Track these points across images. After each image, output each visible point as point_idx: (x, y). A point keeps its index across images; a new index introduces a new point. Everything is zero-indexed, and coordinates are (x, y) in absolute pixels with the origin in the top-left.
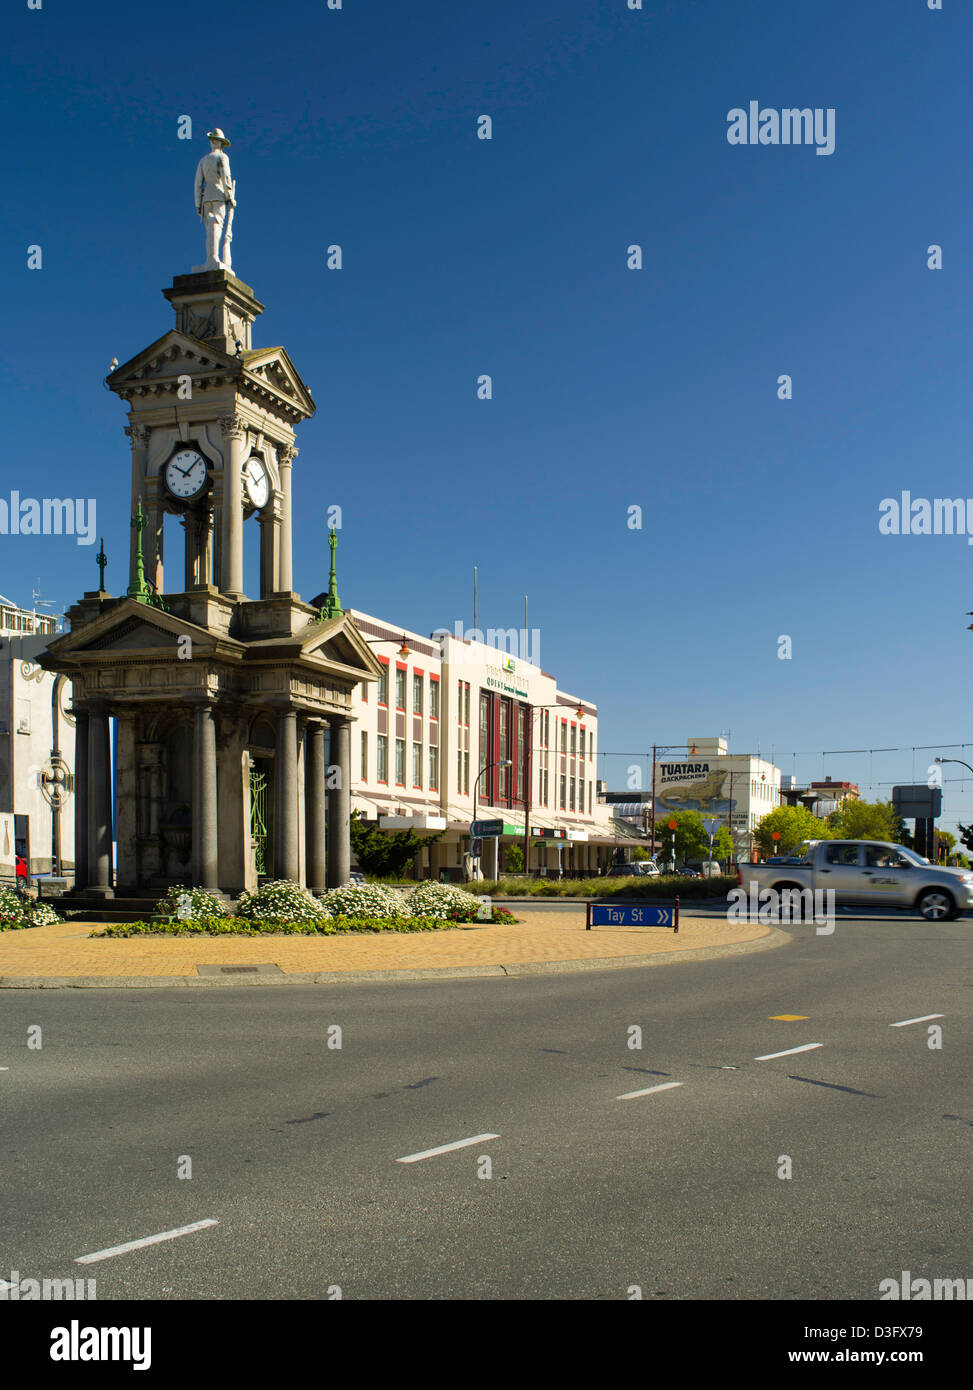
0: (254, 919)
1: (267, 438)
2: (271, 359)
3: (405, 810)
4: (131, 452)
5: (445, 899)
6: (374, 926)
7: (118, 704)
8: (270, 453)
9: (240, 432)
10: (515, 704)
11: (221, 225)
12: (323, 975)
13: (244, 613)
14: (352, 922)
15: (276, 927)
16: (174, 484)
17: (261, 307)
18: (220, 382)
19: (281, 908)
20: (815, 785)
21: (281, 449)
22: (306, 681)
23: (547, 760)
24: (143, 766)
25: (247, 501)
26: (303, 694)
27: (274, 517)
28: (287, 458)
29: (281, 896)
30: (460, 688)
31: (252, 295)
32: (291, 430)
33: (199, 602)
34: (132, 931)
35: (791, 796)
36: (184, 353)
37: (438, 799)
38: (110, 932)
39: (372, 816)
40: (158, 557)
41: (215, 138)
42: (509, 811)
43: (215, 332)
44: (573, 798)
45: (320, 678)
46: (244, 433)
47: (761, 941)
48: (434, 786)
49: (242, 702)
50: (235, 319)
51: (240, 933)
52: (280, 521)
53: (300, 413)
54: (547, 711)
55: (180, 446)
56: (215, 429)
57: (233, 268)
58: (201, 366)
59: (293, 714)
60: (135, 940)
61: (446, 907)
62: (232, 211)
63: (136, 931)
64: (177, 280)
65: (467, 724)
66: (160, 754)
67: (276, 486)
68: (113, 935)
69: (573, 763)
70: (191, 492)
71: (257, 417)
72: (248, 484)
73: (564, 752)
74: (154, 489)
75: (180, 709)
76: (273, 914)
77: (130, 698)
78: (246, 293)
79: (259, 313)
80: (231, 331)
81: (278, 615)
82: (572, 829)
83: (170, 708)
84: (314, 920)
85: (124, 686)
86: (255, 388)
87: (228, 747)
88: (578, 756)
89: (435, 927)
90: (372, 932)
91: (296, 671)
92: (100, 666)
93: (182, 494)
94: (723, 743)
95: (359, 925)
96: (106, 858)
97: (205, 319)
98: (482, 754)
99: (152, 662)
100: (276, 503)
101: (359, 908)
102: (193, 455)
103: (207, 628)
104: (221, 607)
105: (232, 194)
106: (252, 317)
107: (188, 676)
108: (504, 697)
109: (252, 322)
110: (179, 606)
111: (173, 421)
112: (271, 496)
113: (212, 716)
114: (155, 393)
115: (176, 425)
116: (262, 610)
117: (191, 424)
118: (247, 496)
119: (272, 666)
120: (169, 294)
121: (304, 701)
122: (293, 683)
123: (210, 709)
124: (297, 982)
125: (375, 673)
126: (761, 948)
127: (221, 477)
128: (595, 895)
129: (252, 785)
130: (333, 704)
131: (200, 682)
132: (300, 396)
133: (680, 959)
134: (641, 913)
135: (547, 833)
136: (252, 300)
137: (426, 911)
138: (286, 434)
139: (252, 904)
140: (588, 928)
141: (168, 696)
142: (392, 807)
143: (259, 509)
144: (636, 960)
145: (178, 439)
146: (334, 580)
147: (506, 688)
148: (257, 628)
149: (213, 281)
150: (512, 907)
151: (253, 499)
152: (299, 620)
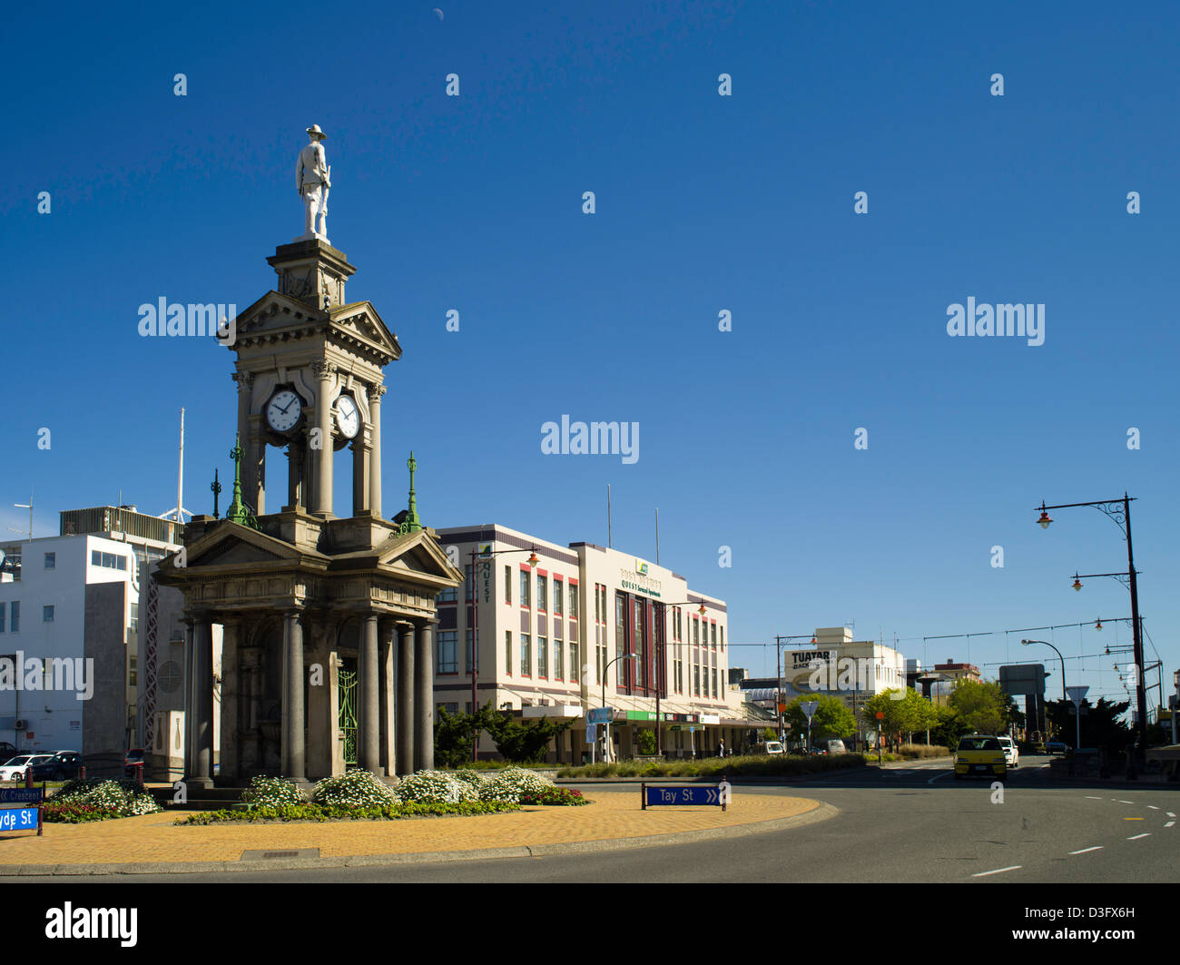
0: (327, 806)
1: (357, 378)
2: (358, 312)
3: (548, 701)
4: (237, 395)
5: (518, 783)
6: (438, 810)
7: (220, 613)
8: (361, 392)
9: (329, 374)
10: (649, 602)
11: (318, 202)
12: (354, 858)
13: (332, 530)
14: (420, 807)
15: (343, 812)
16: (274, 421)
17: (354, 269)
18: (311, 332)
19: (351, 795)
20: (938, 668)
21: (370, 388)
22: (386, 588)
23: (680, 652)
24: (244, 668)
25: (337, 433)
26: (383, 600)
27: (364, 446)
28: (376, 395)
29: (352, 783)
30: (597, 590)
31: (345, 259)
32: (380, 371)
33: (288, 522)
34: (212, 818)
35: (912, 678)
36: (281, 310)
37: (579, 690)
38: (192, 820)
39: (517, 706)
40: (260, 484)
41: (312, 132)
42: (645, 699)
43: (310, 292)
44: (706, 685)
45: (401, 585)
46: (334, 376)
47: (799, 817)
48: (575, 678)
49: (329, 609)
50: (329, 280)
51: (310, 819)
52: (370, 449)
53: (387, 356)
54: (679, 608)
55: (279, 388)
56: (308, 373)
57: (328, 237)
58: (295, 320)
59: (374, 618)
60: (215, 827)
61: (519, 790)
62: (327, 191)
63: (216, 819)
64: (279, 248)
65: (605, 621)
66: (260, 656)
67: (366, 419)
68: (194, 822)
69: (706, 654)
70: (288, 427)
71: (346, 361)
72: (338, 418)
73: (697, 644)
74: (257, 425)
75: (276, 616)
76: (343, 801)
77: (229, 608)
78: (339, 258)
79: (351, 274)
80: (325, 290)
81: (360, 531)
82: (706, 714)
83: (268, 616)
84: (381, 806)
85: (224, 597)
86: (343, 336)
87: (317, 648)
88: (710, 647)
89: (497, 810)
90: (435, 816)
91: (376, 580)
92: (204, 580)
93: (281, 429)
94: (848, 632)
95: (423, 809)
96: (207, 751)
97: (303, 280)
98: (619, 648)
99: (247, 575)
100: (367, 434)
101: (427, 794)
102: (290, 395)
103: (294, 544)
104: (309, 526)
105: (327, 177)
106: (344, 277)
107: (278, 588)
108: (637, 597)
109: (344, 281)
110: (271, 526)
111: (273, 367)
112: (361, 428)
113: (300, 621)
114: (258, 344)
115: (275, 370)
116: (346, 527)
117: (288, 369)
118: (337, 428)
119: (355, 576)
120: (271, 261)
121: (385, 606)
122: (373, 590)
123: (297, 616)
124: (329, 865)
125: (455, 580)
126: (797, 824)
127: (313, 413)
128: (697, 775)
129: (341, 682)
130: (414, 609)
131: (289, 591)
132: (387, 341)
133: (708, 837)
134: (691, 793)
135: (680, 718)
136: (344, 264)
137: (500, 795)
138: (375, 375)
139: (326, 791)
140: (644, 808)
141: (262, 605)
142: (535, 698)
143: (351, 439)
144: (663, 839)
145: (277, 383)
146: (414, 498)
147: (640, 589)
148: (343, 542)
149: (309, 249)
150: (584, 789)
151: (343, 431)
152: (379, 535)
